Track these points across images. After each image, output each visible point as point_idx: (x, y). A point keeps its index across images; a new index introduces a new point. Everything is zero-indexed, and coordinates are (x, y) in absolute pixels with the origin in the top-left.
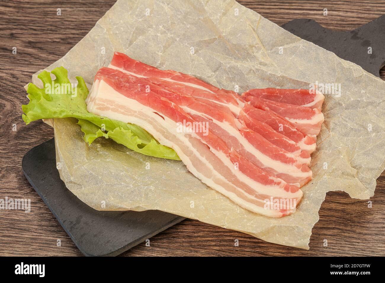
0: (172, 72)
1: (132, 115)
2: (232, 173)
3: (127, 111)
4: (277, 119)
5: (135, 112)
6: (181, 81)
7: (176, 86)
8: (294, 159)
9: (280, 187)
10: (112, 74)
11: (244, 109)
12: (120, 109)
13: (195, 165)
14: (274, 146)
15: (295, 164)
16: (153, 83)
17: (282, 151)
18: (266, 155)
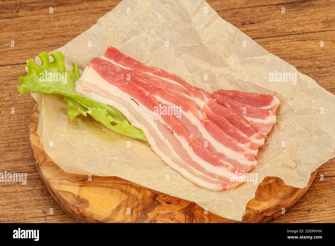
0: (154, 68)
1: (111, 99)
2: (188, 154)
3: (108, 95)
4: (235, 115)
5: (115, 97)
6: (160, 76)
7: (154, 79)
8: (244, 149)
9: (227, 170)
10: (102, 63)
11: (208, 104)
12: (101, 93)
13: (158, 145)
14: (229, 136)
15: (243, 153)
16: (135, 75)
17: (234, 141)
18: (220, 143)
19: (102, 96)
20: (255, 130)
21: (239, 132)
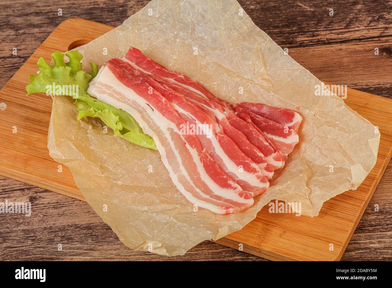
0: (177, 73)
1: (125, 102)
2: (197, 170)
3: (122, 98)
4: (254, 131)
5: (129, 100)
6: (182, 83)
7: (174, 86)
8: (257, 170)
9: (235, 192)
10: (121, 65)
11: (228, 116)
12: (115, 95)
13: (168, 157)
14: (243, 154)
15: (256, 174)
16: (154, 80)
17: (248, 161)
18: (233, 161)
19: (115, 99)
20: (273, 149)
21: (255, 150)
